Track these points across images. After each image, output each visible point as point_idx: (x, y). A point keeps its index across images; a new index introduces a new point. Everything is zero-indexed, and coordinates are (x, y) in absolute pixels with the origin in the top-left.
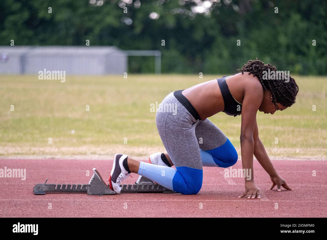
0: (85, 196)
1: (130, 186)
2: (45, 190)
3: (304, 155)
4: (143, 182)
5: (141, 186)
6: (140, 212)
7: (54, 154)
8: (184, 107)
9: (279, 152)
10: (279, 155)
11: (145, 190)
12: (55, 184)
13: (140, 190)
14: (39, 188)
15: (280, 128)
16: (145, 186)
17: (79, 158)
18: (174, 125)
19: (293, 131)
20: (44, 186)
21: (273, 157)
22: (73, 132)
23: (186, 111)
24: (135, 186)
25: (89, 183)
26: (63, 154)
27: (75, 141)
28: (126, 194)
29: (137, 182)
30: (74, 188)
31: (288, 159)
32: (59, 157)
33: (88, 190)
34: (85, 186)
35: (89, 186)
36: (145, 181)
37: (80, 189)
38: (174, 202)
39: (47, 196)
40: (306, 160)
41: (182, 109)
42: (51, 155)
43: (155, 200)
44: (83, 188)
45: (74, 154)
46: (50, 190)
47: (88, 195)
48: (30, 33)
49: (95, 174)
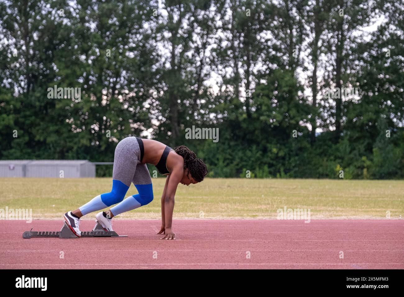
0: (58, 238)
1: (88, 233)
2: (30, 235)
3: (208, 216)
4: (97, 230)
5: (96, 232)
6: (94, 247)
7: (40, 217)
8: (138, 144)
9: (191, 215)
10: (191, 216)
11: (98, 235)
12: (37, 231)
13: (95, 235)
14: (27, 234)
15: (195, 203)
16: (99, 232)
17: (56, 219)
18: (128, 152)
19: (202, 205)
20: (30, 233)
21: (187, 218)
22: (54, 206)
23: (139, 147)
24: (92, 233)
25: (61, 230)
26: (45, 216)
27: (54, 210)
28: (86, 238)
29: (94, 230)
30: (50, 234)
31: (197, 219)
32: (42, 218)
33: (60, 235)
34: (57, 233)
35: (61, 232)
36: (98, 229)
37: (54, 234)
38: (118, 241)
39: (32, 239)
40: (209, 219)
41: (137, 145)
42: (37, 217)
43: (105, 241)
44: (56, 234)
45: (53, 217)
46: (34, 235)
47: (60, 238)
48: (29, 150)
49: (65, 225)
